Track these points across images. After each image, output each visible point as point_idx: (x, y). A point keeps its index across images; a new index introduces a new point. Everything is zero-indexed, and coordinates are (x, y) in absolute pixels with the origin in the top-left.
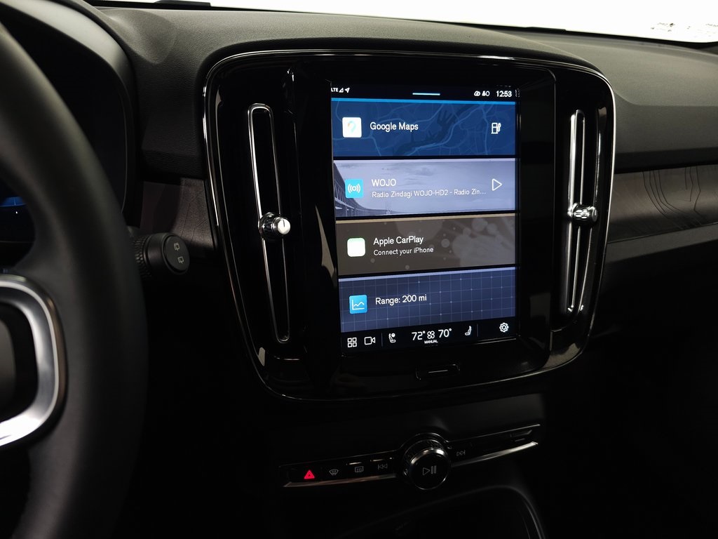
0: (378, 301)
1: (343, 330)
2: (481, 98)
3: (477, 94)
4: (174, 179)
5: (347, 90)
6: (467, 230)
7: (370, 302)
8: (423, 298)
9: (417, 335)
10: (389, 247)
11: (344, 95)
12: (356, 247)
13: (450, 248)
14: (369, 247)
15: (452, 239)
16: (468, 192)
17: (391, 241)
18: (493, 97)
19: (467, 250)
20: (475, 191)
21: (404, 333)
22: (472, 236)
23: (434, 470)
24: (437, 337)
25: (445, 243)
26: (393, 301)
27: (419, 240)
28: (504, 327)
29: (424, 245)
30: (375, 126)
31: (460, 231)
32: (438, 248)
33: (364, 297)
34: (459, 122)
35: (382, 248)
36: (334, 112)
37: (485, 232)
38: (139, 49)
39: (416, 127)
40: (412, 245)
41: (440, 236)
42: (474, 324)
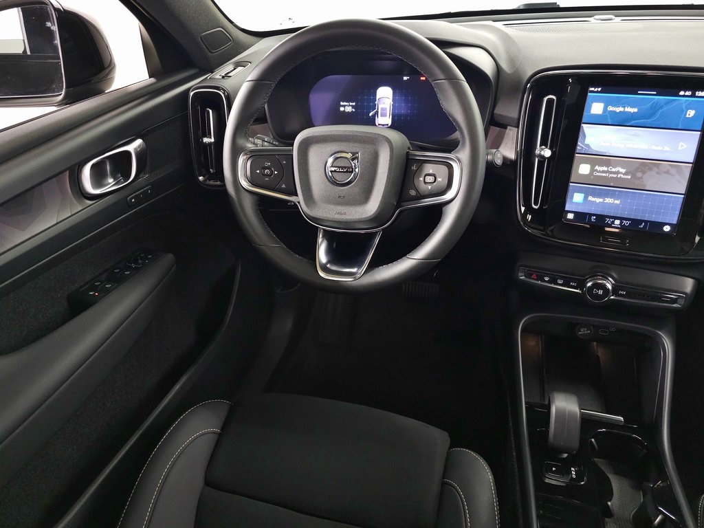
0: (590, 198)
1: (566, 209)
2: (684, 96)
3: (682, 93)
4: (504, 126)
5: (599, 89)
6: (656, 169)
7: (586, 198)
8: (618, 202)
9: (609, 221)
10: (603, 172)
11: (597, 92)
12: (584, 169)
13: (641, 178)
14: (592, 170)
15: (644, 172)
16: (661, 148)
17: (605, 169)
18: (693, 96)
19: (651, 181)
20: (667, 148)
21: (601, 218)
22: (658, 173)
23: (601, 292)
24: (620, 224)
25: (639, 175)
26: (599, 200)
27: (623, 171)
28: (667, 228)
29: (626, 174)
30: (610, 108)
31: (650, 169)
32: (634, 176)
33: (583, 195)
34: (664, 109)
35: (600, 172)
36: (588, 100)
37: (667, 172)
39: (636, 110)
40: (618, 173)
41: (637, 170)
42: (646, 222)
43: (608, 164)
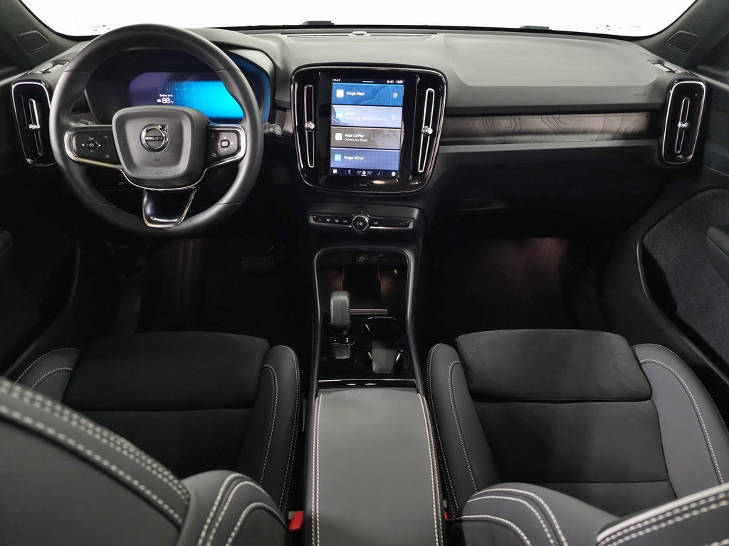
0: (345, 157)
1: (332, 166)
2: (390, 83)
3: (388, 82)
4: (285, 110)
5: (339, 80)
6: (381, 134)
7: (342, 157)
8: (362, 158)
9: (359, 172)
10: (351, 138)
11: (338, 82)
12: (338, 137)
13: (374, 140)
14: (344, 137)
15: (375, 137)
16: (382, 120)
17: (351, 136)
18: (395, 83)
19: (380, 142)
20: (385, 119)
21: (354, 170)
22: (383, 137)
23: (361, 224)
24: (366, 174)
25: (372, 138)
26: (351, 158)
27: (362, 136)
28: (393, 174)
29: (364, 138)
30: (348, 93)
31: (378, 134)
32: (369, 140)
33: (340, 156)
34: (380, 92)
35: (348, 138)
36: (334, 87)
37: (388, 135)
38: (279, 64)
39: (363, 94)
40: (359, 138)
41: (370, 135)
42: (381, 171)
43: (352, 132)
